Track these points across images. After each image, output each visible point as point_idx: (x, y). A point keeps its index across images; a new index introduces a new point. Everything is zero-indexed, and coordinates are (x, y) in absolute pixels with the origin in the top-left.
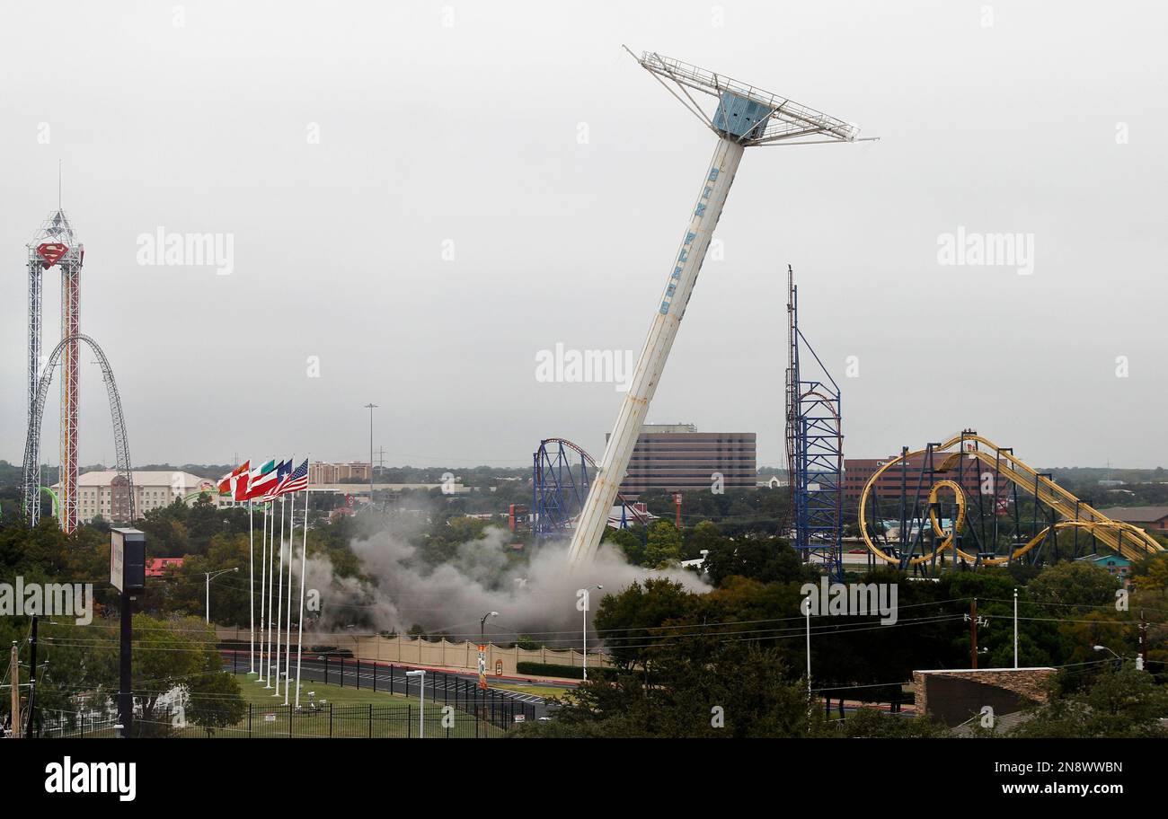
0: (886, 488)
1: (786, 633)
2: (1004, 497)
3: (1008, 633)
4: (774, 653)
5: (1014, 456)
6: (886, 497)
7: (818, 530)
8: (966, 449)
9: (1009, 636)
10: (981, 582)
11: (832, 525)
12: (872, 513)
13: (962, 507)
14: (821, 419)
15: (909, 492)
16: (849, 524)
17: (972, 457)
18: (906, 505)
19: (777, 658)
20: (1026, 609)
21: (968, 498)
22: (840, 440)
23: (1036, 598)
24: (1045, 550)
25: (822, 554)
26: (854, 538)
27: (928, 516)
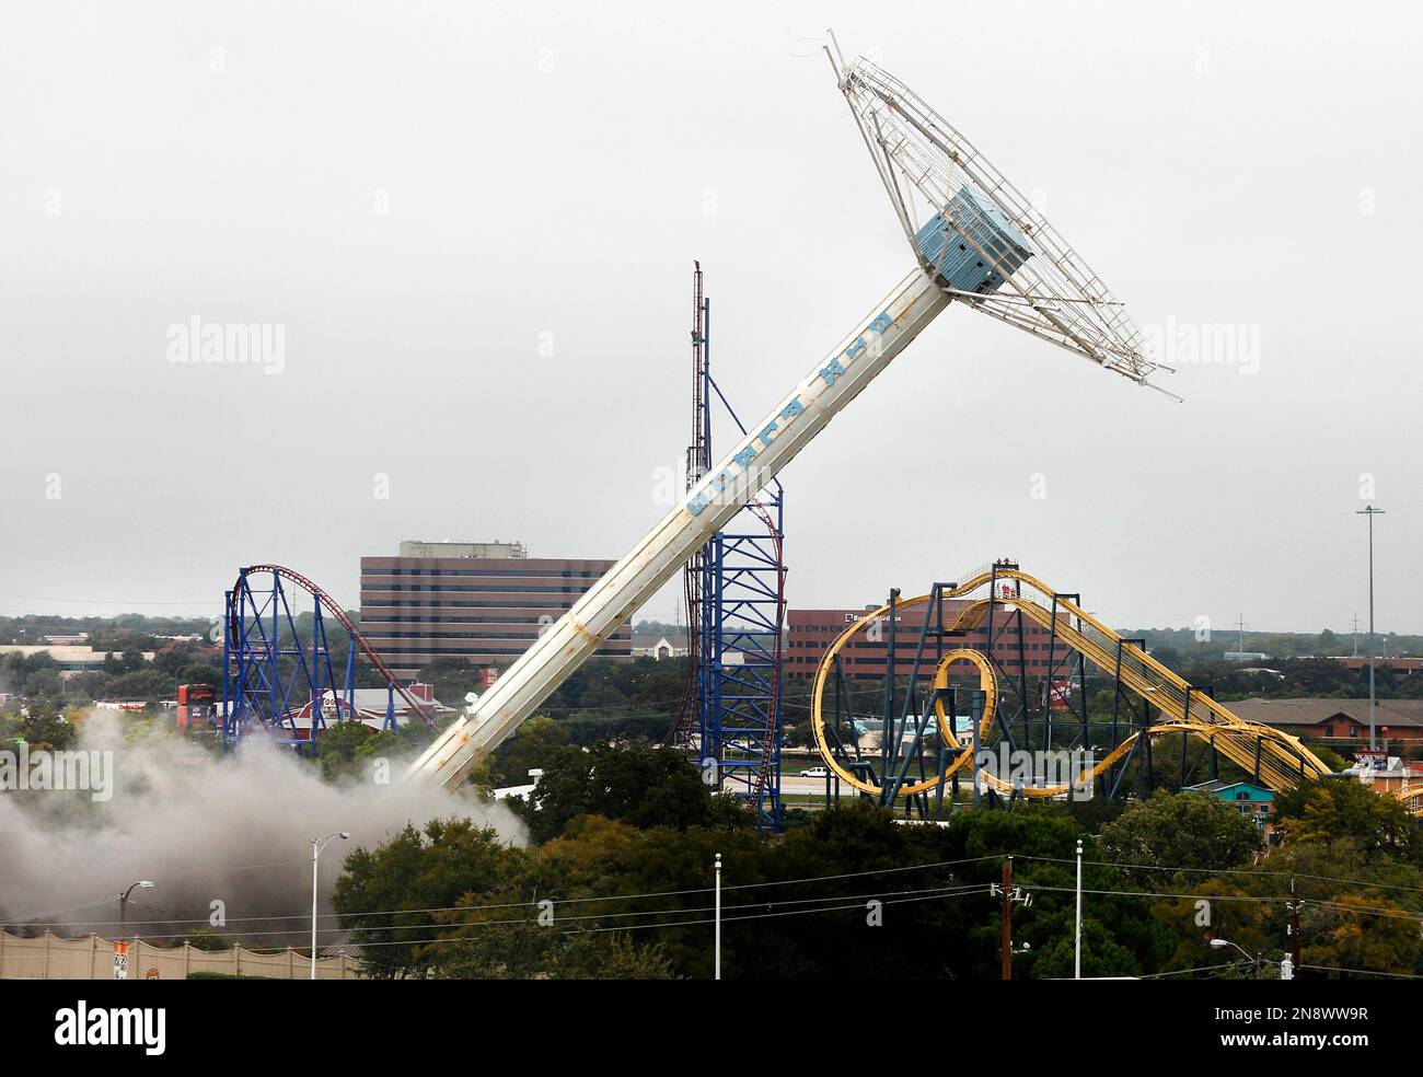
0: (859, 661)
1: (676, 918)
2: (1062, 678)
3: (1066, 919)
4: (657, 954)
5: (1082, 608)
6: (859, 676)
7: (739, 735)
8: (999, 594)
9: (1067, 923)
10: (1021, 828)
11: (764, 726)
12: (833, 705)
13: (990, 695)
14: (749, 538)
15: (899, 669)
16: (794, 724)
17: (1010, 608)
18: (894, 692)
19: (661, 962)
20: (1097, 875)
21: (1002, 681)
22: (780, 575)
23: (1113, 856)
24: (1132, 771)
25: (746, 778)
26: (802, 750)
27: (932, 711)
